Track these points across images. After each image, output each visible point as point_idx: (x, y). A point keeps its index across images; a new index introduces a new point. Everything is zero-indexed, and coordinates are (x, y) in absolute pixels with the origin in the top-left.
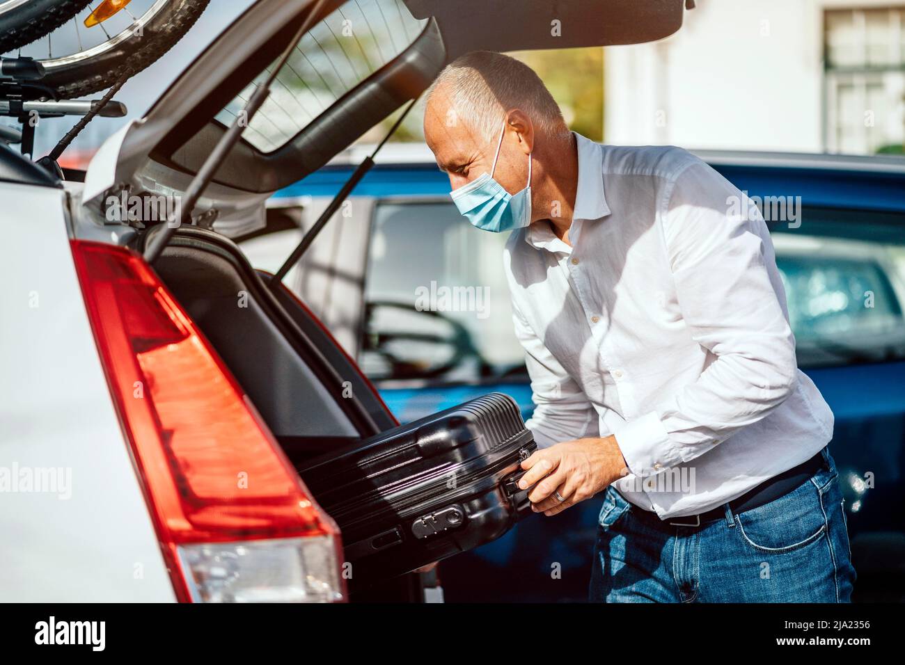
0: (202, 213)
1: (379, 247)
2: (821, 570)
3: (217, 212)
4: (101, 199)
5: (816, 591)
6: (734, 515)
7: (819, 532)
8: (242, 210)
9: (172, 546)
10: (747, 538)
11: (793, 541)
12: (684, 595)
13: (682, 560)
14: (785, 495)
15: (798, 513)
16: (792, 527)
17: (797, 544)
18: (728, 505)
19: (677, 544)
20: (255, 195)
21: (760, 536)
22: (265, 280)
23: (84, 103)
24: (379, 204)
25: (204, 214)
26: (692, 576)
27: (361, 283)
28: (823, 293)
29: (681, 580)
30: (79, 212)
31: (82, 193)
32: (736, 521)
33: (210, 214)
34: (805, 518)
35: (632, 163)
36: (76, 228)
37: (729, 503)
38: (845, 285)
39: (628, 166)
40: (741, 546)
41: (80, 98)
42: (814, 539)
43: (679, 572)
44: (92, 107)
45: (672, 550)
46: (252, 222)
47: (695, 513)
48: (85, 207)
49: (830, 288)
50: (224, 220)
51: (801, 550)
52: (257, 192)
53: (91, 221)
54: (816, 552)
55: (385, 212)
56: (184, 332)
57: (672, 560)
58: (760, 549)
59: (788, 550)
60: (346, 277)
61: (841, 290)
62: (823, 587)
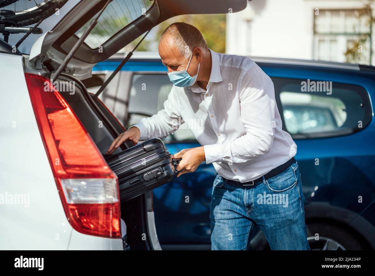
0: (69, 70)
1: (133, 92)
2: (295, 197)
3: (75, 70)
4: (35, 60)
5: (294, 205)
6: (266, 180)
7: (294, 184)
8: (84, 70)
9: (59, 179)
10: (270, 188)
11: (286, 187)
12: (248, 209)
13: (247, 197)
14: (283, 172)
15: (287, 178)
16: (285, 183)
17: (287, 189)
18: (263, 177)
19: (245, 191)
20: (89, 64)
21: (275, 187)
22: (92, 97)
23: (27, 29)
24: (134, 74)
25: (70, 70)
26: (251, 202)
27: (127, 104)
28: (308, 120)
29: (247, 204)
30: (27, 64)
31: (29, 58)
32: (266, 182)
33: (72, 71)
34: (290, 179)
35: (232, 62)
36: (26, 70)
37: (264, 175)
38: (317, 118)
39: (230, 64)
40: (268, 190)
41: (25, 27)
42: (293, 187)
43: (246, 201)
44: (30, 30)
45: (243, 194)
46: (87, 75)
47: (252, 180)
48: (30, 62)
49: (311, 119)
50: (77, 74)
51: (289, 190)
52: (89, 63)
53: (31, 68)
54: (294, 191)
55: (136, 77)
56: (64, 107)
57: (243, 197)
58: (275, 191)
59: (284, 191)
60: (121, 101)
61: (315, 119)
62: (296, 203)
